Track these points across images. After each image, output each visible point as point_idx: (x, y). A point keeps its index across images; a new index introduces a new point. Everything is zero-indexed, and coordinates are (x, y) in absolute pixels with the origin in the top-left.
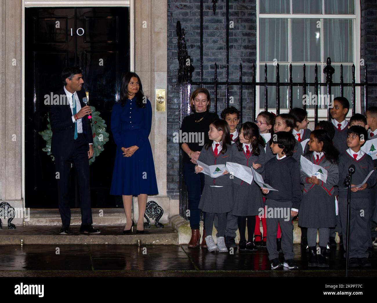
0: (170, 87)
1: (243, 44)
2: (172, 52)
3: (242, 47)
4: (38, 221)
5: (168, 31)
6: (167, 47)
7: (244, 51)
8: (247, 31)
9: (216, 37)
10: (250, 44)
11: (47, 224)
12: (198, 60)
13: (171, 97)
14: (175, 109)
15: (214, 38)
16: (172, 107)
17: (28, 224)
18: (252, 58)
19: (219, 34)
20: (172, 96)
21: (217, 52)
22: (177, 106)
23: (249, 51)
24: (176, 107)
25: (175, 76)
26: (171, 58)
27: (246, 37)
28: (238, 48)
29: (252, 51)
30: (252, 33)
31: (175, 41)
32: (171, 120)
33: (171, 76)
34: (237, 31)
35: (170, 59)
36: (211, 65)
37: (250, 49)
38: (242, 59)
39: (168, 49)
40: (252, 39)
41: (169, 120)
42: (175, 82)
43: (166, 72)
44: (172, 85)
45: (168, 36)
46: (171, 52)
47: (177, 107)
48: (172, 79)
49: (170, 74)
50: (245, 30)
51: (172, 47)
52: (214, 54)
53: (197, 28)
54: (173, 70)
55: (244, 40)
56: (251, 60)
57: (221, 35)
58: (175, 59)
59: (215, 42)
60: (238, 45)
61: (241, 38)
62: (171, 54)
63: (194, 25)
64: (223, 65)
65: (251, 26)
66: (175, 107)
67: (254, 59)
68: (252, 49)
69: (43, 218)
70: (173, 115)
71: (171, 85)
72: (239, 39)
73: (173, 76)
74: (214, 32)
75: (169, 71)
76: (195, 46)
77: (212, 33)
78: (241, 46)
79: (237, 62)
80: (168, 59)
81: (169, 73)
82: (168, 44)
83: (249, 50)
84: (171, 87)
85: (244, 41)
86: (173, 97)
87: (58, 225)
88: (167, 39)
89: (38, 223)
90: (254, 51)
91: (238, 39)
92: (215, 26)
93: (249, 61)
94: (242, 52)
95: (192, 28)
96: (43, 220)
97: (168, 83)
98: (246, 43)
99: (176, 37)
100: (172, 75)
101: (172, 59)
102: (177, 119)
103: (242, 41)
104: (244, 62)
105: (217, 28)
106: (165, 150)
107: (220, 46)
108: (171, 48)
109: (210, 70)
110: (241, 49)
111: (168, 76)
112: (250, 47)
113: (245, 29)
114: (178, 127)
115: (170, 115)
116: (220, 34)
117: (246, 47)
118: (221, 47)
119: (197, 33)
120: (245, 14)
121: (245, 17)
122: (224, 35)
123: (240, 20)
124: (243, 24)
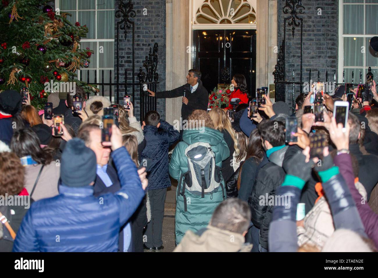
1: (328, 55)
5: (278, 46)
6: (277, 57)
7: (329, 60)
8: (330, 46)
10: (332, 55)
12: (298, 65)
15: (309, 51)
18: (334, 64)
19: (311, 48)
21: (310, 60)
23: (332, 59)
27: (330, 50)
28: (324, 58)
29: (333, 60)
34: (324, 47)
36: (307, 69)
38: (326, 65)
45: (278, 50)
52: (308, 61)
53: (298, 44)
55: (329, 52)
57: (313, 49)
59: (309, 53)
60: (324, 56)
61: (327, 51)
63: (295, 42)
65: (333, 43)
68: (334, 58)
72: (325, 52)
74: (309, 47)
76: (296, 56)
78: (326, 56)
88: (278, 52)
92: (309, 43)
93: (332, 66)
94: (327, 61)
98: (329, 54)
103: (327, 53)
104: (328, 67)
105: (310, 45)
109: (305, 72)
110: (326, 58)
112: (332, 57)
117: (329, 57)
119: (298, 47)
120: (329, 35)
121: (329, 37)
122: (315, 48)
123: (325, 39)
124: (327, 41)
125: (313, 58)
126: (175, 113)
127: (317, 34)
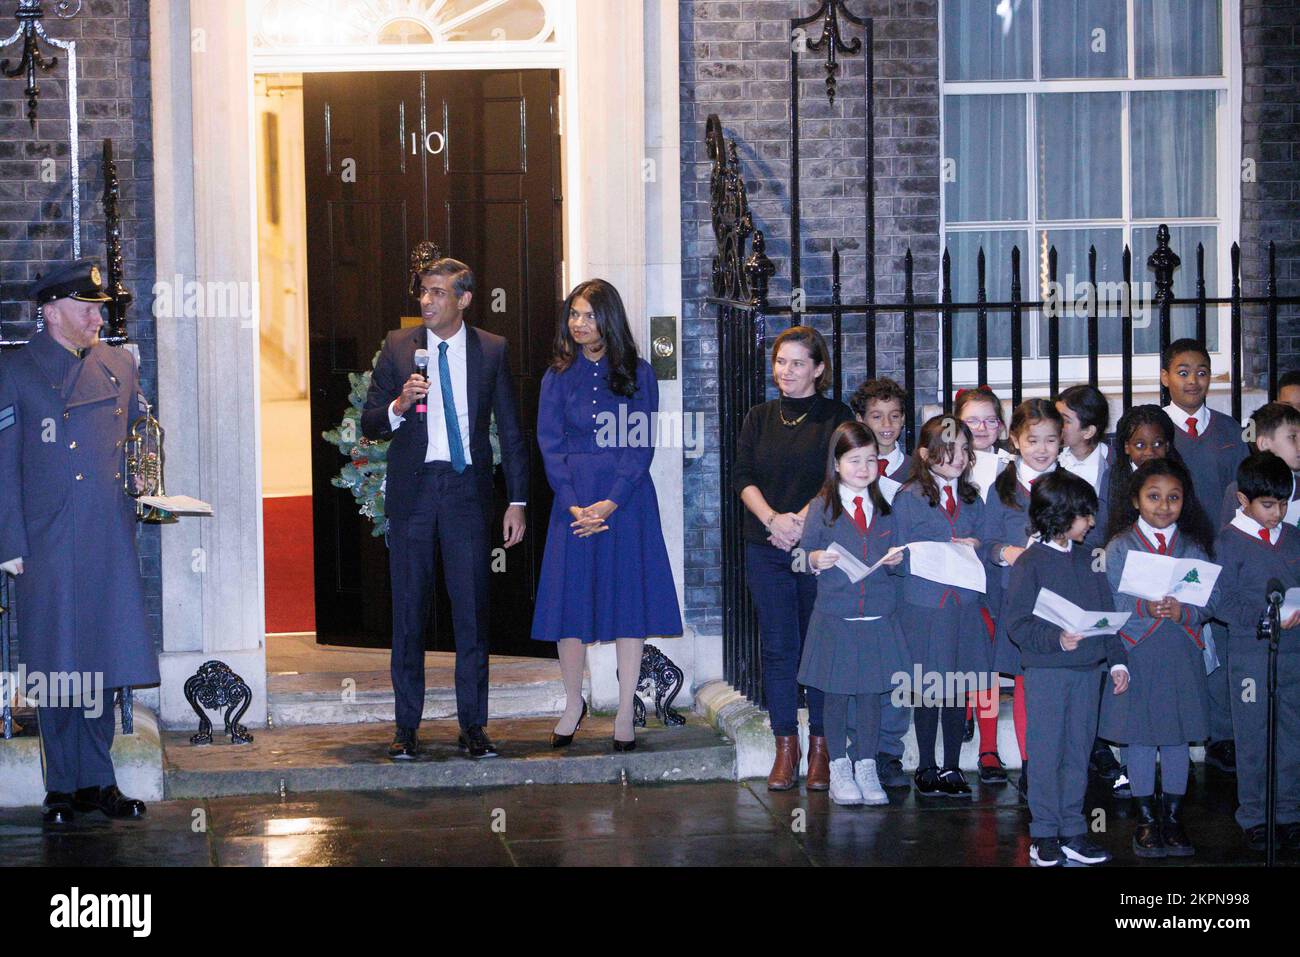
0: (690, 306)
1: (902, 177)
2: (695, 205)
3: (897, 186)
4: (311, 710)
5: (681, 142)
6: (681, 191)
7: (905, 197)
8: (910, 138)
9: (821, 157)
10: (919, 178)
11: (338, 719)
13: (692, 337)
14: (704, 371)
15: (816, 162)
16: (696, 365)
17: (282, 720)
18: (927, 217)
19: (829, 149)
20: (695, 334)
21: (825, 201)
22: (711, 363)
23: (917, 196)
24: (708, 364)
25: (704, 274)
26: (691, 223)
27: (908, 157)
28: (886, 189)
29: (925, 196)
30: (927, 144)
31: (702, 173)
32: (694, 403)
33: (692, 276)
34: (882, 141)
35: (687, 224)
36: (806, 242)
37: (921, 191)
38: (896, 221)
39: (683, 198)
40: (928, 161)
41: (689, 405)
42: (704, 293)
43: (680, 266)
44: (696, 302)
45: (681, 159)
46: (690, 204)
47: (711, 366)
48: (695, 284)
49: (690, 270)
50: (906, 135)
51: (694, 191)
52: (818, 208)
54: (698, 259)
55: (904, 164)
56: (926, 223)
57: (837, 151)
58: (702, 224)
59: (820, 174)
60: (887, 181)
61: (896, 160)
62: (690, 209)
63: (756, 124)
64: (841, 240)
65: (925, 122)
66: (704, 366)
67: (933, 219)
68: (927, 191)
69: (326, 703)
70: (699, 389)
71: (691, 302)
72: (889, 163)
73: (696, 275)
74: (817, 143)
75: (686, 263)
76: (760, 185)
77: (810, 147)
78: (894, 182)
79: (883, 228)
80: (683, 226)
81: (687, 267)
82: (682, 182)
83: (918, 193)
84: (693, 306)
85: (902, 169)
86: (699, 336)
87: (370, 720)
88: (681, 168)
89: (310, 717)
90: (933, 197)
91: (885, 163)
92: (819, 127)
93: (919, 226)
94: (898, 201)
95: (751, 133)
96: (324, 708)
97: (684, 295)
98: (908, 174)
99: (704, 160)
100: (694, 272)
101: (693, 225)
102: (710, 402)
103: (899, 168)
104: (903, 228)
105: (824, 133)
106: (679, 493)
107: (832, 184)
108: (691, 194)
109: (804, 254)
110: (894, 190)
111: (683, 276)
112: (921, 184)
113: (906, 131)
114: (712, 423)
115: (690, 389)
116: (833, 150)
117: (908, 186)
118: (835, 187)
119: (765, 147)
120: (904, 89)
121: (905, 97)
122: (844, 151)
123: (891, 107)
124: (899, 117)
125: (835, 191)
126: (213, 470)
127: (852, 87)
